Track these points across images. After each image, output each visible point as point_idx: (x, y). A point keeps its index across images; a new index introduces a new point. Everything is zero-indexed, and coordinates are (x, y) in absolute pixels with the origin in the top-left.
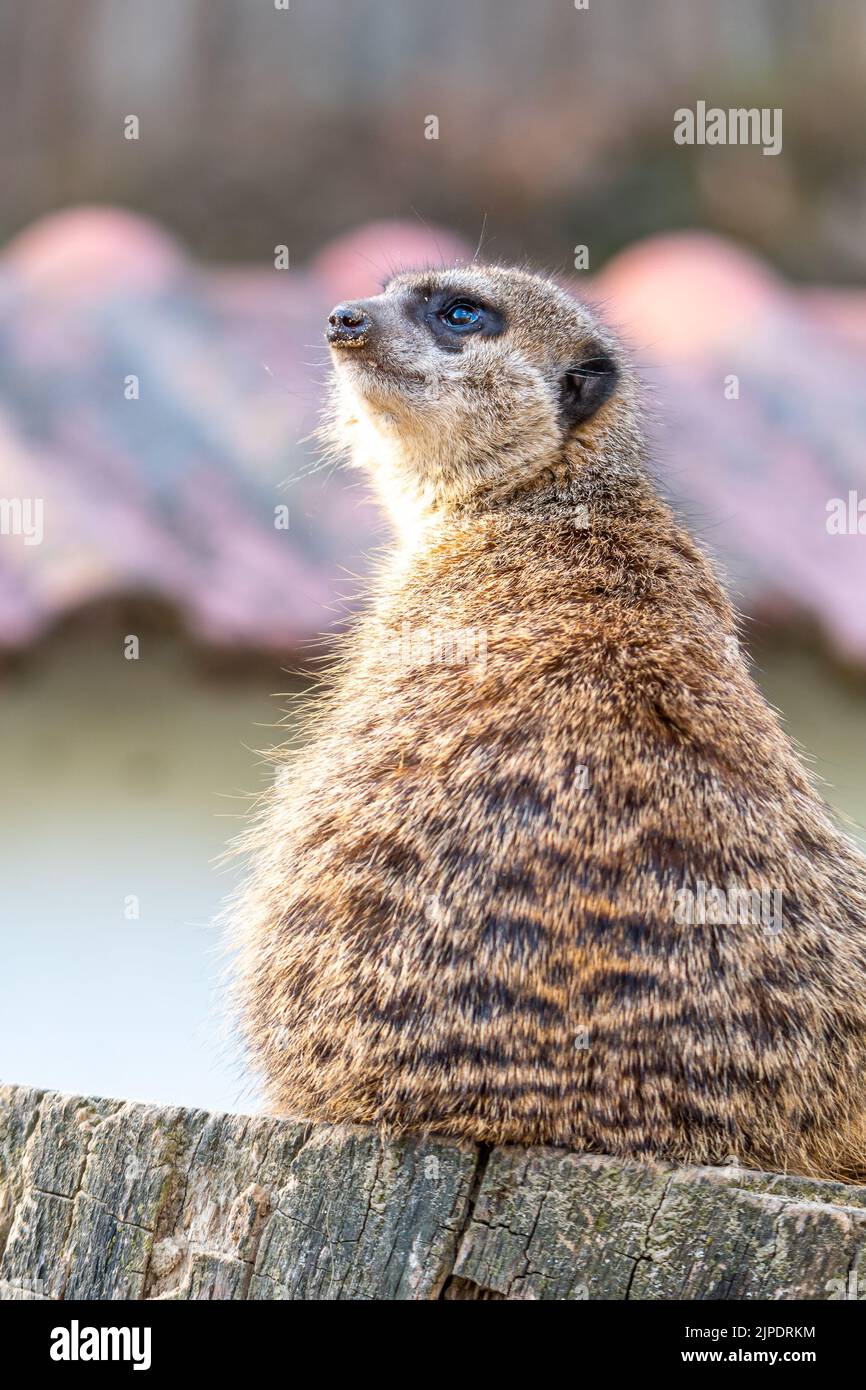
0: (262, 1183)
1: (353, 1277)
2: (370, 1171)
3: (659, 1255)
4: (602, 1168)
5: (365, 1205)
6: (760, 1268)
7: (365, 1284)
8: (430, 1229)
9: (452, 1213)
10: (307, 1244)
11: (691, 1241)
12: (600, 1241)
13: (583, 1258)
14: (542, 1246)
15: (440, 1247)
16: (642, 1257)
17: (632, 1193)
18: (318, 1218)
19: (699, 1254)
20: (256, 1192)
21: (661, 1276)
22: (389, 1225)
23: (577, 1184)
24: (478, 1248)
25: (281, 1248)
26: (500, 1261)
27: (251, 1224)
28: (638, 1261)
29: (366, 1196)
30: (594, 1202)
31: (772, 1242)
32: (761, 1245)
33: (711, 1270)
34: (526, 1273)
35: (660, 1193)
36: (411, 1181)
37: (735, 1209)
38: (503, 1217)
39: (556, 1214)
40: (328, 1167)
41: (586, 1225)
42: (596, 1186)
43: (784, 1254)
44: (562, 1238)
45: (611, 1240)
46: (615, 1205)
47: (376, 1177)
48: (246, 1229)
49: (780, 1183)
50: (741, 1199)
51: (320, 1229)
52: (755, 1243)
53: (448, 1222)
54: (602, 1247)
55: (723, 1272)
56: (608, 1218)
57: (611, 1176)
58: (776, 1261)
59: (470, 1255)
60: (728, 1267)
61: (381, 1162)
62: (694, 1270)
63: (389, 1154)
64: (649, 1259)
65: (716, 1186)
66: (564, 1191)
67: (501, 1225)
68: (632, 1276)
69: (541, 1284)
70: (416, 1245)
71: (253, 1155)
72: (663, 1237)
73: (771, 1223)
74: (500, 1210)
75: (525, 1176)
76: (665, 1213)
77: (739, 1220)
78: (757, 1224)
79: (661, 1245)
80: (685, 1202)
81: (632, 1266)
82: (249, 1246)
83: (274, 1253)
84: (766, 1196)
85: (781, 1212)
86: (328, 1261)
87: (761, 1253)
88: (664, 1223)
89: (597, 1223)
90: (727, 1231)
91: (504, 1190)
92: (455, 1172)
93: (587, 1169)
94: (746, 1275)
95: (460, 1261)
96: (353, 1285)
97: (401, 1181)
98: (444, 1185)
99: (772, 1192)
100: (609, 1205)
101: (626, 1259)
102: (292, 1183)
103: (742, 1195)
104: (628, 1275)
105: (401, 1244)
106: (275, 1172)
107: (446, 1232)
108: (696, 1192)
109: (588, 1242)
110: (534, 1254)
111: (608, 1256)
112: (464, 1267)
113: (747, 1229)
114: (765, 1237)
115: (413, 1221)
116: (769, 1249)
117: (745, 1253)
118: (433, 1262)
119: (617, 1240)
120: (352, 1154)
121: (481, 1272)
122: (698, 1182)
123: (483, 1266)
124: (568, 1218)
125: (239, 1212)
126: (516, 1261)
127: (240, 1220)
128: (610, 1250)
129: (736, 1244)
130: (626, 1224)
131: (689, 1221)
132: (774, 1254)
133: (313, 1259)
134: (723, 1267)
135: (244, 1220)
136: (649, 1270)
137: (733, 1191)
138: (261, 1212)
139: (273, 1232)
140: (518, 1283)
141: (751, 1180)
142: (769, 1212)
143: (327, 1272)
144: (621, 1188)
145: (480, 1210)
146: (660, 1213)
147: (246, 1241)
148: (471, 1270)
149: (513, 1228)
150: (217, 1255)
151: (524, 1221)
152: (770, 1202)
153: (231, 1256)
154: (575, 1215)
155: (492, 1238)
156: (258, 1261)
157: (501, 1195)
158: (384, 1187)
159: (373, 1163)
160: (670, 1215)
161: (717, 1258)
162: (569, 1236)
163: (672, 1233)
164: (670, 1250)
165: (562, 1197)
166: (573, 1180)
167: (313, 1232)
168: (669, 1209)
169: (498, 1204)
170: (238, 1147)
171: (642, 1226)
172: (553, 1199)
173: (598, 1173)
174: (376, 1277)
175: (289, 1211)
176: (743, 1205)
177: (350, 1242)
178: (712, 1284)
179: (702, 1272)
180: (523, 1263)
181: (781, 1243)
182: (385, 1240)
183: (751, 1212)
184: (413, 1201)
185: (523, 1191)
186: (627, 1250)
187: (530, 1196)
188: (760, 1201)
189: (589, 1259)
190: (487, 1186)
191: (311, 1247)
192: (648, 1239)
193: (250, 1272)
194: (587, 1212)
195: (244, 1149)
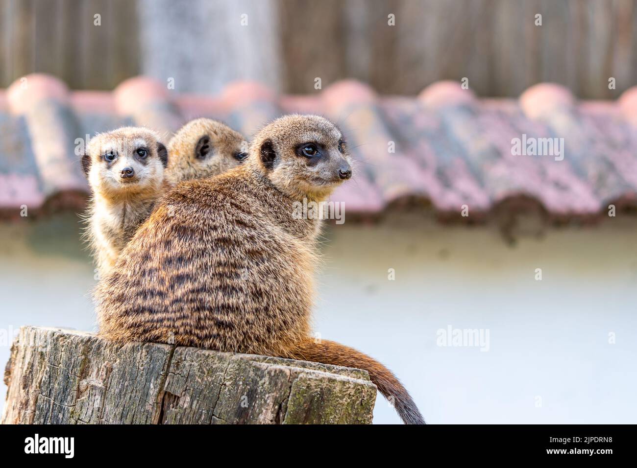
0: (110, 361)
1: (134, 391)
2: (139, 356)
3: (228, 383)
4: (209, 355)
5: (137, 368)
6: (261, 387)
7: (137, 394)
8: (156, 375)
9: (163, 370)
10: (121, 381)
11: (238, 379)
12: (210, 379)
13: (204, 385)
14: (191, 381)
15: (159, 381)
16: (223, 384)
17: (219, 363)
18: (124, 373)
19: (241, 383)
20: (107, 364)
21: (229, 390)
22: (145, 374)
23: (201, 360)
24: (171, 382)
25: (114, 382)
26: (178, 385)
27: (106, 374)
28: (222, 385)
29: (137, 365)
30: (207, 366)
31: (264, 379)
32: (261, 380)
33: (245, 389)
34: (186, 390)
35: (228, 363)
36: (151, 360)
37: (252, 368)
38: (179, 371)
39: (195, 370)
40: (127, 355)
41: (205, 374)
42: (207, 361)
43: (267, 383)
44: (197, 378)
45: (213, 379)
46: (214, 367)
47: (141, 358)
48: (105, 376)
49: (269, 359)
50: (254, 365)
51: (125, 375)
52: (258, 379)
53: (161, 373)
54: (210, 381)
55: (249, 389)
56: (211, 372)
57: (212, 357)
58: (265, 385)
59: (169, 384)
60: (250, 387)
61: (141, 354)
62: (240, 388)
63: (144, 351)
64: (225, 385)
65: (245, 360)
66: (197, 362)
67: (178, 374)
68: (220, 390)
69: (191, 393)
70: (152, 380)
71: (108, 351)
72: (229, 377)
73: (263, 373)
74: (178, 369)
75: (185, 358)
76: (230, 369)
77: (253, 371)
78: (259, 373)
79: (229, 380)
80: (236, 366)
81: (220, 387)
82: (106, 382)
83: (113, 384)
84: (263, 364)
85: (267, 369)
86: (127, 386)
87: (260, 383)
88: (229, 373)
89: (208, 373)
90: (250, 375)
91: (179, 362)
92: (163, 356)
93: (204, 355)
94: (256, 390)
95: (166, 386)
96: (134, 394)
97: (148, 360)
98: (160, 361)
99: (266, 362)
100: (212, 367)
101: (218, 385)
102: (118, 361)
103: (255, 363)
104: (219, 390)
105: (148, 381)
106: (114, 357)
107: (161, 376)
108: (239, 362)
109: (206, 379)
110: (188, 384)
111: (212, 384)
112: (167, 388)
113: (256, 375)
114: (262, 377)
115: (151, 373)
116: (263, 381)
117: (256, 383)
118: (157, 387)
119: (215, 378)
120: (133, 351)
121: (172, 389)
122: (239, 359)
123: (173, 387)
124: (199, 371)
125: (103, 370)
126: (183, 386)
127: (103, 373)
128: (213, 382)
129: (253, 380)
130: (218, 373)
131: (237, 372)
132: (265, 383)
133: (123, 385)
134: (249, 387)
135: (104, 373)
136: (225, 389)
137: (251, 362)
138: (110, 370)
139: (112, 376)
140: (184, 393)
141: (259, 358)
142: (263, 369)
143: (127, 390)
144: (215, 361)
145: (171, 369)
146: (228, 369)
147: (105, 380)
148: (169, 389)
149: (182, 375)
150: (96, 385)
151: (185, 372)
152: (264, 365)
153: (101, 385)
154: (201, 370)
155: (176, 378)
156: (108, 386)
157: (178, 364)
158: (143, 362)
159: (139, 354)
160: (231, 370)
161: (247, 384)
162: (199, 377)
163: (232, 376)
164: (231, 382)
165: (196, 364)
166: (199, 359)
167: (123, 377)
168: (231, 368)
169: (177, 367)
170: (105, 349)
171: (222, 374)
172: (193, 365)
173: (208, 356)
174: (141, 391)
175: (117, 370)
176: (254, 367)
177: (133, 380)
178: (245, 393)
179: (242, 389)
180: (185, 386)
181: (266, 379)
182: (143, 379)
183: (257, 369)
184: (152, 366)
185: (185, 362)
186: (218, 382)
187: (187, 364)
188: (260, 365)
189: (206, 385)
190: (173, 361)
191: (123, 382)
192: (224, 378)
193: (106, 390)
194: (205, 369)
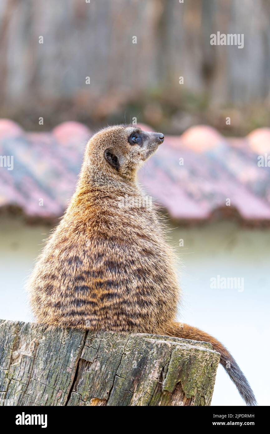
0: (37, 338)
1: (58, 359)
2: (62, 335)
3: (127, 353)
4: (114, 333)
5: (60, 343)
6: (150, 356)
7: (61, 361)
8: (76, 348)
9: (80, 344)
10: (47, 352)
11: (134, 350)
12: (114, 350)
13: (110, 354)
14: (101, 352)
15: (78, 352)
16: (124, 354)
17: (121, 339)
18: (50, 346)
19: (136, 353)
20: (36, 340)
21: (128, 358)
22: (66, 347)
23: (108, 337)
24: (86, 352)
25: (41, 353)
26: (91, 355)
27: (35, 347)
28: (123, 354)
29: (61, 341)
30: (112, 341)
31: (153, 350)
32: (151, 351)
33: (139, 356)
34: (97, 358)
35: (127, 339)
36: (71, 337)
37: (145, 342)
38: (92, 345)
39: (104, 344)
40: (52, 334)
41: (111, 346)
42: (113, 338)
43: (156, 353)
44: (105, 349)
45: (117, 350)
46: (117, 342)
47: (63, 336)
48: (34, 348)
49: (154, 337)
50: (146, 340)
51: (50, 348)
52: (149, 350)
53: (79, 346)
54: (114, 351)
55: (142, 357)
56: (116, 345)
57: (116, 335)
58: (154, 354)
59: (84, 354)
60: (143, 356)
61: (64, 333)
62: (135, 356)
63: (66, 331)
64: (125, 354)
65: (140, 337)
66: (106, 339)
67: (91, 347)
68: (121, 358)
69: (101, 360)
70: (72, 351)
71: (35, 332)
72: (128, 349)
73: (153, 346)
74: (91, 343)
75: (97, 336)
76: (129, 343)
77: (145, 345)
78: (149, 346)
79: (128, 351)
80: (133, 341)
81: (121, 356)
83: (40, 354)
84: (151, 339)
85: (155, 343)
86: (52, 355)
87: (150, 352)
88: (128, 346)
89: (113, 346)
90: (143, 347)
91: (92, 339)
92: (81, 335)
93: (111, 334)
94: (147, 357)
96: (58, 361)
97: (69, 337)
98: (78, 338)
99: (153, 338)
100: (116, 342)
101: (120, 354)
102: (44, 338)
103: (146, 339)
104: (120, 358)
105: (69, 351)
106: (40, 336)
107: (79, 348)
108: (135, 339)
109: (111, 350)
110: (99, 354)
111: (116, 354)
112: (83, 356)
113: (147, 347)
114: (151, 349)
115: (71, 346)
116: (152, 351)
117: (147, 352)
118: (76, 355)
119: (118, 350)
120: (57, 331)
121: (87, 357)
122: (136, 336)
123: (87, 356)
124: (107, 345)
125: (32, 345)
126: (95, 355)
127: (32, 347)
128: (116, 352)
129: (145, 350)
130: (120, 346)
131: (134, 345)
132: (153, 353)
133: (49, 355)
134: (142, 356)
135: (33, 346)
136: (125, 357)
137: (144, 338)
138: (37, 345)
139: (40, 349)
140: (95, 360)
141: (148, 336)
142: (152, 343)
143: (52, 358)
144: (118, 338)
145: (87, 344)
146: (127, 344)
147: (34, 351)
148: (85, 357)
149: (94, 348)
150: (27, 355)
151: (96, 346)
152: (152, 341)
153: (30, 355)
154: (108, 344)
155: (89, 350)
156: (36, 356)
157: (91, 340)
158: (65, 339)
159: (62, 333)
160: (130, 344)
161: (140, 354)
162: (107, 349)
163: (130, 348)
164: (130, 352)
165: (105, 340)
166: (108, 336)
167: (49, 349)
168: (130, 342)
169: (91, 342)
170: (32, 330)
171: (123, 347)
172: (103, 341)
173: (113, 335)
174: (63, 359)
175: (43, 344)
176: (146, 341)
177: (57, 351)
178: (139, 360)
179: (137, 357)
180: (96, 355)
181: (155, 350)
182: (65, 351)
183: (148, 343)
184: (71, 342)
185: (96, 339)
186: (120, 352)
187: (98, 340)
188: (150, 340)
189: (112, 354)
190: (88, 338)
191: (48, 352)
192: (125, 350)
193: (35, 358)
194: (111, 344)
195: (33, 330)
